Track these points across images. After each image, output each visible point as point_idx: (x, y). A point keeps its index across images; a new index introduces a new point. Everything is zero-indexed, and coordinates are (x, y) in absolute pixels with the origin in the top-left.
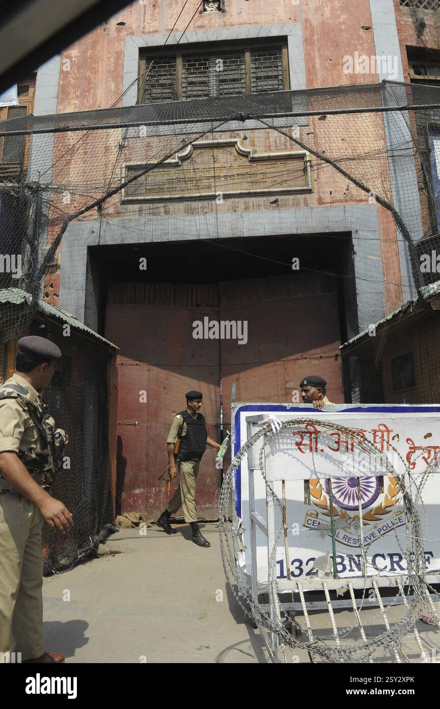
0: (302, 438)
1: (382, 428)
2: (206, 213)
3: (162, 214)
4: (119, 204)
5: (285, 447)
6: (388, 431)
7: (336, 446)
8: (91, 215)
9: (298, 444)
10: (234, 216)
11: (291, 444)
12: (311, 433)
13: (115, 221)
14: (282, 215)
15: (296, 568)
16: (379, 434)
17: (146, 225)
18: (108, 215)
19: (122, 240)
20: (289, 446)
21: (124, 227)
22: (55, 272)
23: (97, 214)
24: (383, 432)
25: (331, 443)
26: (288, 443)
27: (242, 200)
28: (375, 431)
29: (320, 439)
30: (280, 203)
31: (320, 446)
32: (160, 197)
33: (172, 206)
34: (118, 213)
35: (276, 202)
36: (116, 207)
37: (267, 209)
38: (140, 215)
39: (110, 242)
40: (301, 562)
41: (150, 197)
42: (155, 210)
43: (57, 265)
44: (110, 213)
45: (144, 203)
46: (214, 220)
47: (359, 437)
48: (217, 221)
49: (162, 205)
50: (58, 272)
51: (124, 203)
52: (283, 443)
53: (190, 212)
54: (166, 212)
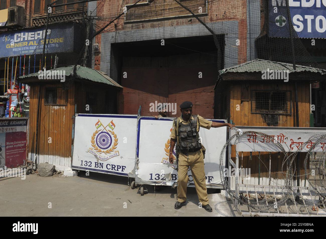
0: (250, 138)
1: (281, 135)
2: (160, 27)
3: (141, 28)
4: (123, 24)
5: (244, 140)
6: (284, 136)
7: (263, 141)
8: (112, 29)
9: (249, 140)
10: (172, 27)
11: (246, 140)
12: (253, 136)
13: (121, 32)
14: (193, 27)
15: (157, 177)
16: (280, 137)
17: (134, 33)
18: (119, 29)
19: (124, 41)
20: (245, 141)
21: (125, 34)
22: (98, 55)
23: (115, 29)
24: (281, 136)
25: (261, 140)
26: (245, 139)
27: (175, 20)
28: (278, 136)
29: (257, 139)
30: (192, 21)
31: (256, 141)
32: (140, 20)
33: (145, 24)
34: (123, 28)
35: (191, 20)
36: (122, 25)
37: (186, 24)
38: (132, 29)
39: (119, 41)
40: (159, 175)
41: (136, 21)
42: (138, 26)
43: (99, 52)
44: (120, 28)
45: (134, 23)
46: (163, 30)
47: (272, 138)
48: (164, 30)
49: (141, 24)
50: (100, 55)
51: (125, 23)
52: (243, 139)
53: (153, 26)
54: (143, 27)
